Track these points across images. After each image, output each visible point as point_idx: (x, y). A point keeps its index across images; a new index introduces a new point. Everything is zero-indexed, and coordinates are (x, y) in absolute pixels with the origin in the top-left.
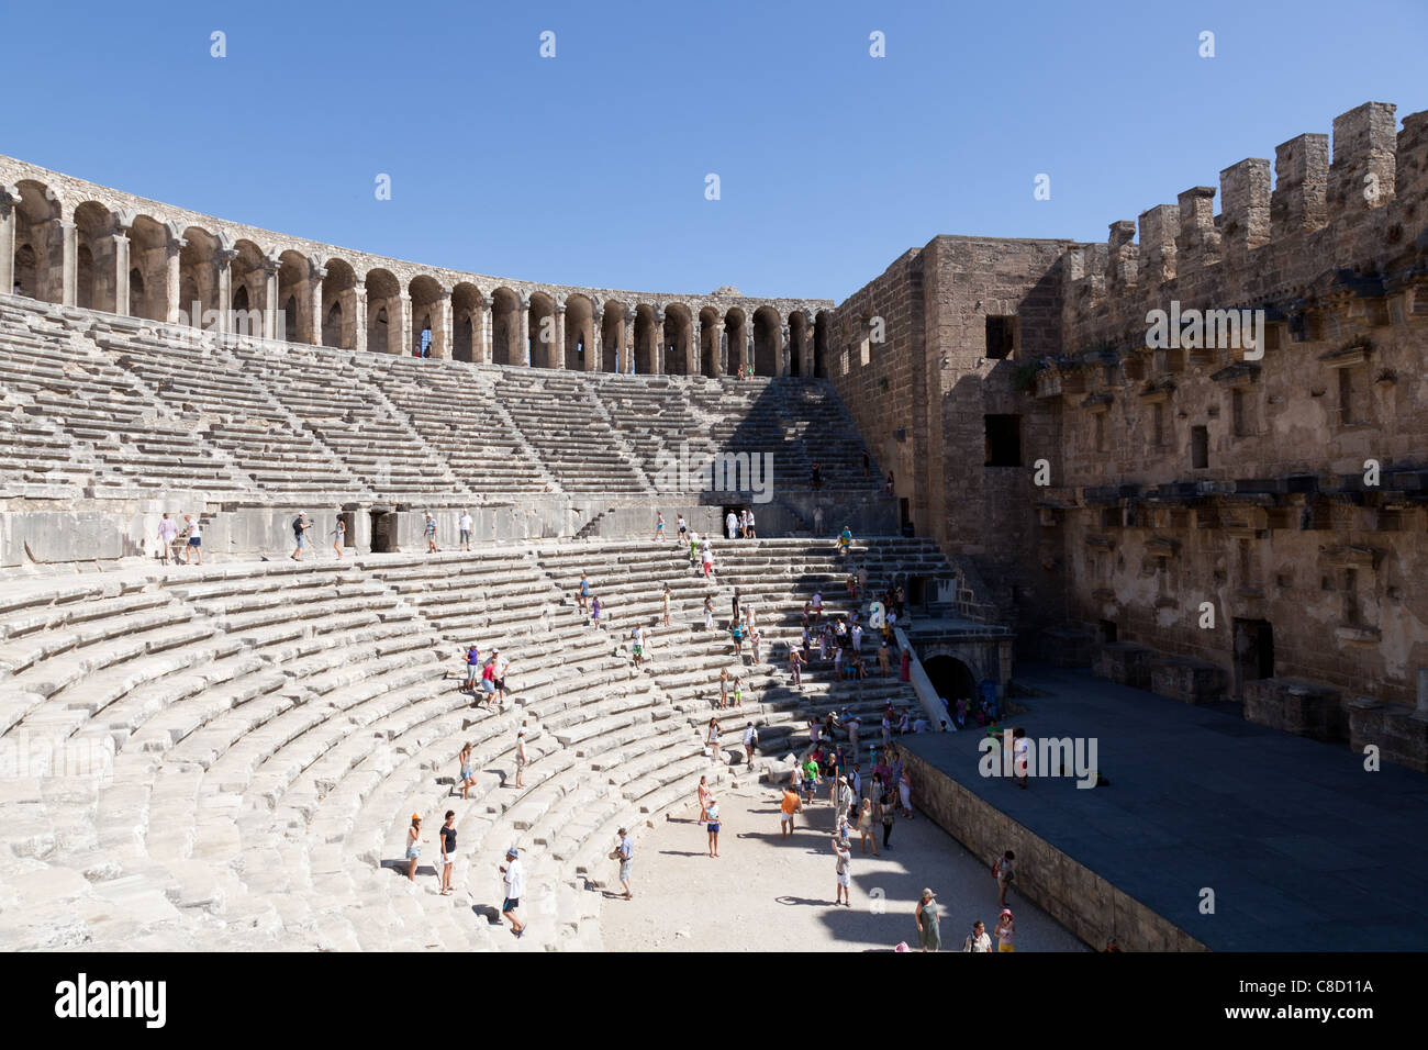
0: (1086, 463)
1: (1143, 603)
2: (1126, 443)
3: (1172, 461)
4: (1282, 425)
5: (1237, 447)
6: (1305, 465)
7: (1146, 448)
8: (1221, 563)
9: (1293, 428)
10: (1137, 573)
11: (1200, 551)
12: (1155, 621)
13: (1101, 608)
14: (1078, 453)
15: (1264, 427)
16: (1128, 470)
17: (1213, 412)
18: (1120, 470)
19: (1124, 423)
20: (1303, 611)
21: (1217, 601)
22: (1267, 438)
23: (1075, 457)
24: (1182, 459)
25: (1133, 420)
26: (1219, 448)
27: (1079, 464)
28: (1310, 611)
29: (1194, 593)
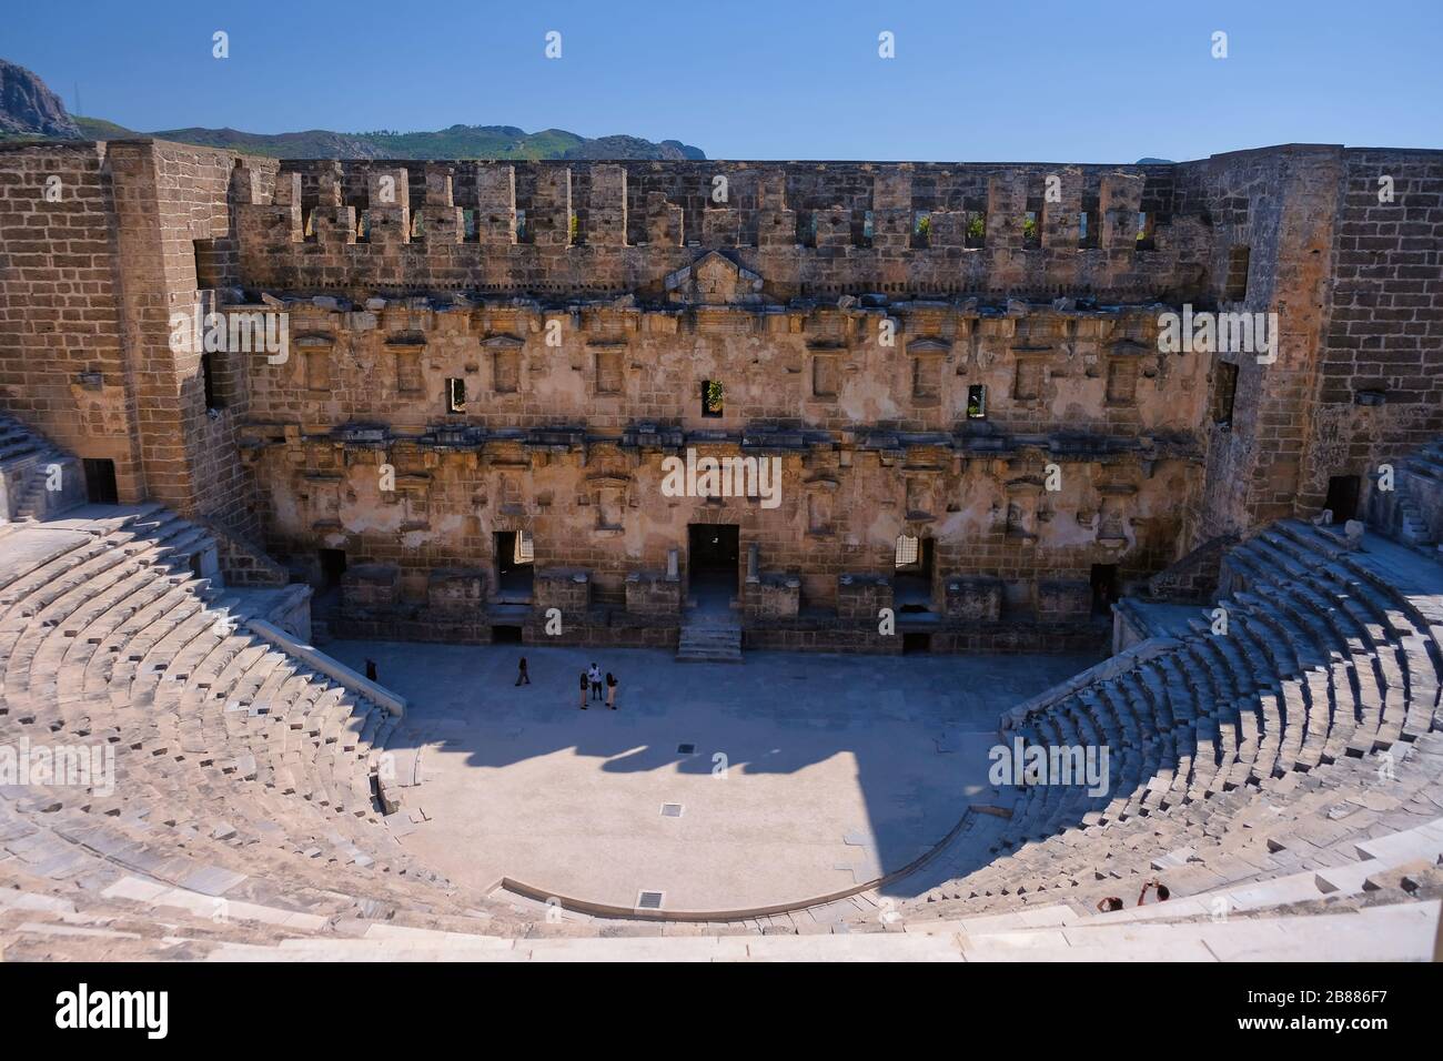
0: (291, 399)
1: (384, 529)
2: (356, 386)
3: (423, 406)
4: (544, 387)
5: (499, 400)
6: (565, 418)
7: (385, 393)
8: (480, 492)
9: (556, 391)
10: (375, 503)
11: (457, 482)
12: (400, 542)
13: (321, 538)
15: (525, 385)
16: (357, 410)
17: (471, 369)
18: (347, 408)
19: (353, 366)
20: (561, 521)
21: (476, 521)
22: (529, 395)
23: (271, 393)
24: (434, 406)
25: (367, 365)
26: (477, 400)
27: (276, 400)
28: (569, 521)
29: (449, 516)
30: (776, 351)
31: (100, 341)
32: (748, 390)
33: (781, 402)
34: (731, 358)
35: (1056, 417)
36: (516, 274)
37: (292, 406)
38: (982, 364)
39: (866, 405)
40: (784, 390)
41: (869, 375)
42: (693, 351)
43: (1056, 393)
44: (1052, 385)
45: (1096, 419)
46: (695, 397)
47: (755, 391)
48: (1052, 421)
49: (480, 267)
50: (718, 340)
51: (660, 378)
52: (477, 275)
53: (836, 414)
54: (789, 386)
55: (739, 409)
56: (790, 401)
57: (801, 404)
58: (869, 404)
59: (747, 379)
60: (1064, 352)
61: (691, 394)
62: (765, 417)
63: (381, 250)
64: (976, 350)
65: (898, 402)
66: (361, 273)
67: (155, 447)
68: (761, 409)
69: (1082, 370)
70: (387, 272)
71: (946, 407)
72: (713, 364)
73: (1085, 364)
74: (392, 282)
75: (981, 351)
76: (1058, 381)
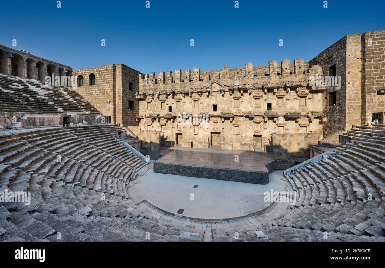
0: (145, 110)
2: (155, 108)
3: (165, 111)
4: (185, 107)
5: (177, 109)
7: (159, 109)
8: (174, 126)
9: (187, 108)
10: (156, 128)
11: (170, 124)
14: (142, 109)
15: (182, 107)
16: (155, 112)
17: (173, 104)
19: (154, 104)
20: (188, 131)
21: (173, 131)
22: (182, 108)
23: (142, 110)
24: (167, 111)
25: (156, 104)
26: (174, 109)
27: (143, 111)
28: (189, 131)
29: (168, 130)
30: (227, 98)
31: (111, 96)
32: (222, 106)
33: (228, 108)
34: (218, 100)
35: (288, 109)
36: (181, 87)
37: (145, 112)
38: (270, 99)
39: (245, 108)
40: (229, 106)
41: (246, 102)
42: (211, 99)
43: (287, 104)
44: (286, 102)
45: (297, 109)
46: (212, 108)
47: (223, 106)
48: (287, 110)
49: (175, 87)
50: (216, 97)
51: (205, 104)
52: (174, 88)
53: (239, 110)
54: (230, 105)
55: (220, 109)
56: (230, 108)
57: (232, 108)
58: (246, 108)
59: (221, 104)
60: (288, 95)
61: (211, 107)
62: (225, 111)
63: (159, 85)
64: (268, 96)
65: (252, 107)
66: (156, 89)
67: (118, 114)
68: (224, 110)
69: (293, 99)
70: (160, 88)
71: (262, 108)
72: (215, 101)
73: (294, 98)
74: (161, 90)
75: (269, 96)
76: (288, 101)
